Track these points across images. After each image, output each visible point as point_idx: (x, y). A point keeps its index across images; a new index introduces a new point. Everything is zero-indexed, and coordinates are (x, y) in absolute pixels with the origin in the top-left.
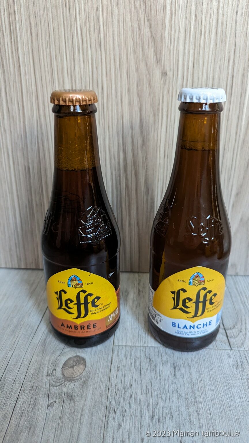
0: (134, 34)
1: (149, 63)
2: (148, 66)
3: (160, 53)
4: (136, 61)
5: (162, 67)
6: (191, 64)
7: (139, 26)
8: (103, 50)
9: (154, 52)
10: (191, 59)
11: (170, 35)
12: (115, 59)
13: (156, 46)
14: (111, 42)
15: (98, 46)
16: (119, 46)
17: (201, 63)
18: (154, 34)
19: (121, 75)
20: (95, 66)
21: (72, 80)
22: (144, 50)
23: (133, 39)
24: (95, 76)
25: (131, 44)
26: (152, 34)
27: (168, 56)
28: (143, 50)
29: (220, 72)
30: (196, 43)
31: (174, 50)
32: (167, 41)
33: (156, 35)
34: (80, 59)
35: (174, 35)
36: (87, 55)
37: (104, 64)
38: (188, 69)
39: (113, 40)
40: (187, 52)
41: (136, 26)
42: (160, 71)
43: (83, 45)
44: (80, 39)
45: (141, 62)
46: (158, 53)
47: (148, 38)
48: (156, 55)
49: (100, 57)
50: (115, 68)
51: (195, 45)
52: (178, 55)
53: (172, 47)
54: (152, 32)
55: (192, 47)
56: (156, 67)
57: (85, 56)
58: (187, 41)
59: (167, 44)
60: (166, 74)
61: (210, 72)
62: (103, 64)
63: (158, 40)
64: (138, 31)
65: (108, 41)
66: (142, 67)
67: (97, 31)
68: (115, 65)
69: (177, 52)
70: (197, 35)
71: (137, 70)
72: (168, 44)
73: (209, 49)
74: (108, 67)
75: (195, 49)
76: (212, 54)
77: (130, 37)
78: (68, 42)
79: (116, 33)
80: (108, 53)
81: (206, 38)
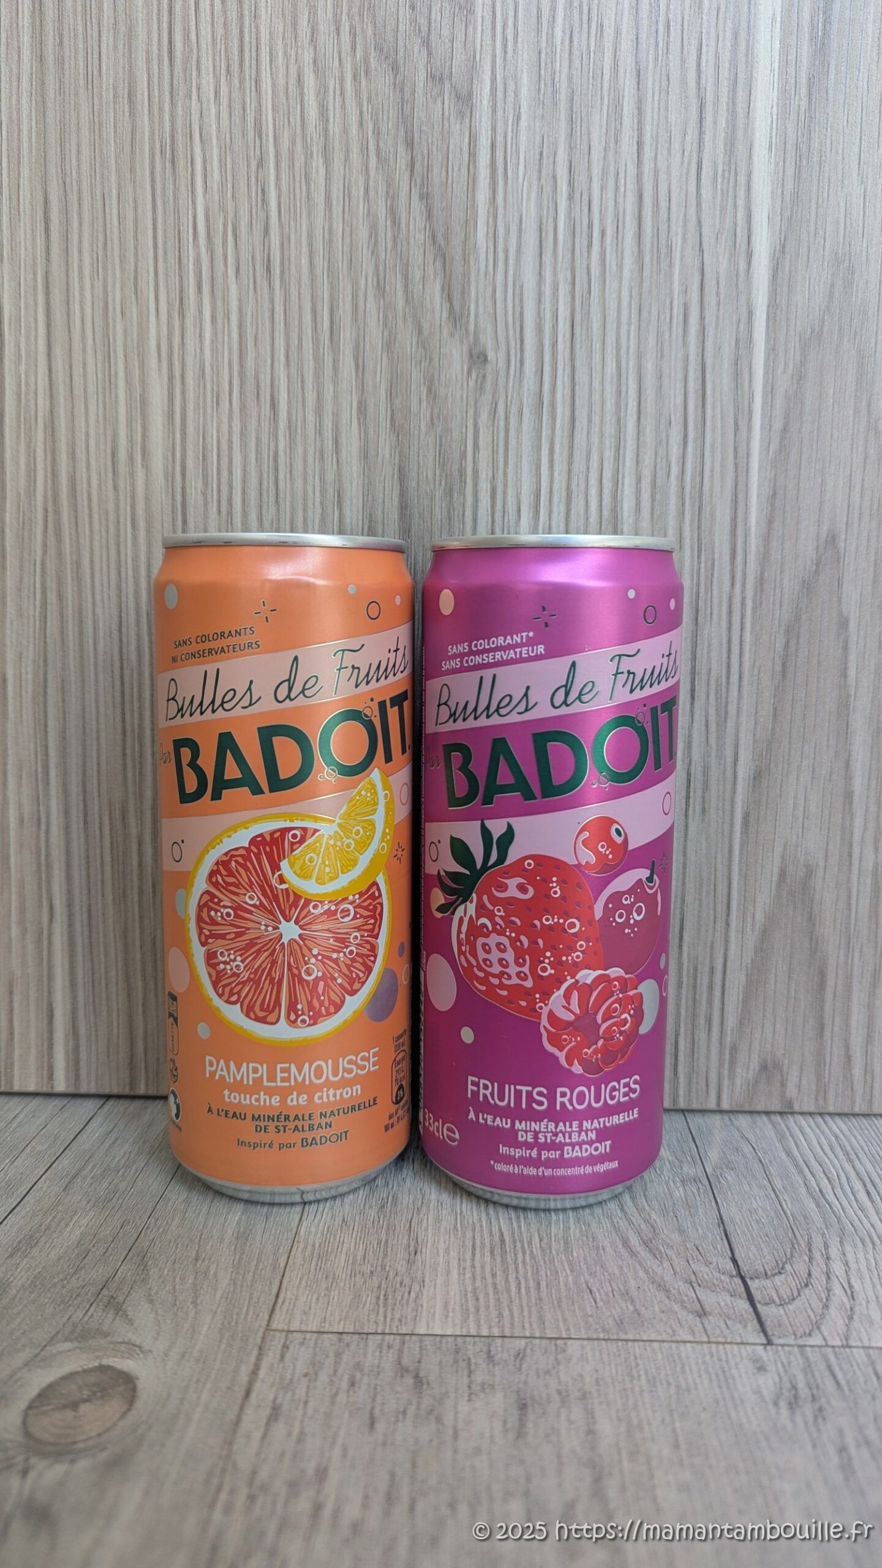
0: (376, 236)
1: (426, 326)
2: (426, 332)
3: (463, 292)
4: (386, 317)
5: (471, 338)
6: (563, 328)
7: (393, 212)
8: (277, 284)
9: (443, 289)
10: (563, 312)
11: (492, 239)
12: (314, 312)
13: (448, 272)
14: (305, 261)
15: (260, 270)
16: (331, 272)
17: (596, 325)
18: (440, 239)
19: (335, 362)
20: (249, 332)
21: (171, 377)
22: (410, 285)
23: (375, 252)
24: (250, 363)
25: (367, 267)
26: (434, 238)
27: (489, 303)
28: (406, 287)
29: (661, 354)
30: (578, 264)
31: (506, 286)
32: (482, 257)
33: (447, 239)
34: (201, 312)
35: (506, 239)
36: (226, 300)
37: (280, 328)
38: (554, 344)
39: (311, 253)
40: (547, 290)
41: (382, 212)
42: (465, 349)
43: (212, 268)
44: (203, 250)
45: (400, 323)
46: (456, 296)
47: (422, 251)
48: (450, 298)
49: (267, 305)
50: (316, 340)
51: (573, 270)
52: (521, 300)
53: (500, 278)
54: (433, 231)
55: (564, 276)
56: (452, 335)
57: (219, 303)
58: (548, 258)
59: (483, 268)
60: (486, 360)
61: (628, 353)
62: (277, 327)
63: (457, 254)
64: (389, 228)
65: (293, 259)
66: (406, 338)
67: (258, 227)
68: (315, 329)
69: (517, 292)
70: (577, 240)
71: (389, 346)
72: (487, 266)
73: (621, 283)
74: (294, 337)
75: (573, 284)
76: (631, 297)
77: (365, 246)
78: (165, 261)
79: (318, 232)
80: (294, 293)
81: (608, 250)
